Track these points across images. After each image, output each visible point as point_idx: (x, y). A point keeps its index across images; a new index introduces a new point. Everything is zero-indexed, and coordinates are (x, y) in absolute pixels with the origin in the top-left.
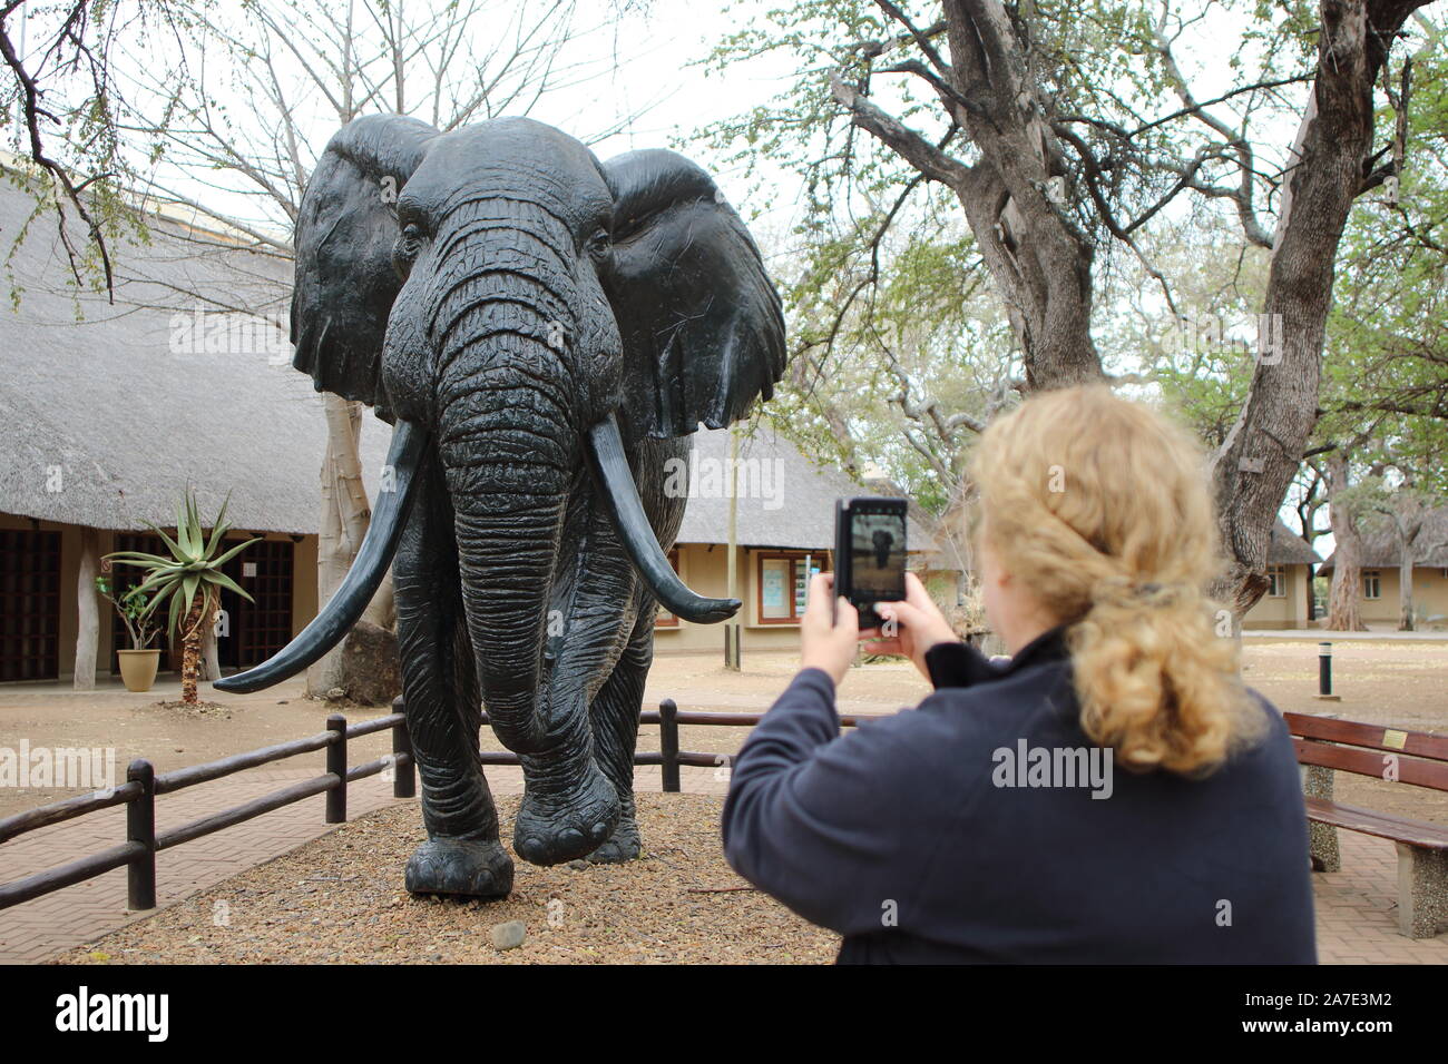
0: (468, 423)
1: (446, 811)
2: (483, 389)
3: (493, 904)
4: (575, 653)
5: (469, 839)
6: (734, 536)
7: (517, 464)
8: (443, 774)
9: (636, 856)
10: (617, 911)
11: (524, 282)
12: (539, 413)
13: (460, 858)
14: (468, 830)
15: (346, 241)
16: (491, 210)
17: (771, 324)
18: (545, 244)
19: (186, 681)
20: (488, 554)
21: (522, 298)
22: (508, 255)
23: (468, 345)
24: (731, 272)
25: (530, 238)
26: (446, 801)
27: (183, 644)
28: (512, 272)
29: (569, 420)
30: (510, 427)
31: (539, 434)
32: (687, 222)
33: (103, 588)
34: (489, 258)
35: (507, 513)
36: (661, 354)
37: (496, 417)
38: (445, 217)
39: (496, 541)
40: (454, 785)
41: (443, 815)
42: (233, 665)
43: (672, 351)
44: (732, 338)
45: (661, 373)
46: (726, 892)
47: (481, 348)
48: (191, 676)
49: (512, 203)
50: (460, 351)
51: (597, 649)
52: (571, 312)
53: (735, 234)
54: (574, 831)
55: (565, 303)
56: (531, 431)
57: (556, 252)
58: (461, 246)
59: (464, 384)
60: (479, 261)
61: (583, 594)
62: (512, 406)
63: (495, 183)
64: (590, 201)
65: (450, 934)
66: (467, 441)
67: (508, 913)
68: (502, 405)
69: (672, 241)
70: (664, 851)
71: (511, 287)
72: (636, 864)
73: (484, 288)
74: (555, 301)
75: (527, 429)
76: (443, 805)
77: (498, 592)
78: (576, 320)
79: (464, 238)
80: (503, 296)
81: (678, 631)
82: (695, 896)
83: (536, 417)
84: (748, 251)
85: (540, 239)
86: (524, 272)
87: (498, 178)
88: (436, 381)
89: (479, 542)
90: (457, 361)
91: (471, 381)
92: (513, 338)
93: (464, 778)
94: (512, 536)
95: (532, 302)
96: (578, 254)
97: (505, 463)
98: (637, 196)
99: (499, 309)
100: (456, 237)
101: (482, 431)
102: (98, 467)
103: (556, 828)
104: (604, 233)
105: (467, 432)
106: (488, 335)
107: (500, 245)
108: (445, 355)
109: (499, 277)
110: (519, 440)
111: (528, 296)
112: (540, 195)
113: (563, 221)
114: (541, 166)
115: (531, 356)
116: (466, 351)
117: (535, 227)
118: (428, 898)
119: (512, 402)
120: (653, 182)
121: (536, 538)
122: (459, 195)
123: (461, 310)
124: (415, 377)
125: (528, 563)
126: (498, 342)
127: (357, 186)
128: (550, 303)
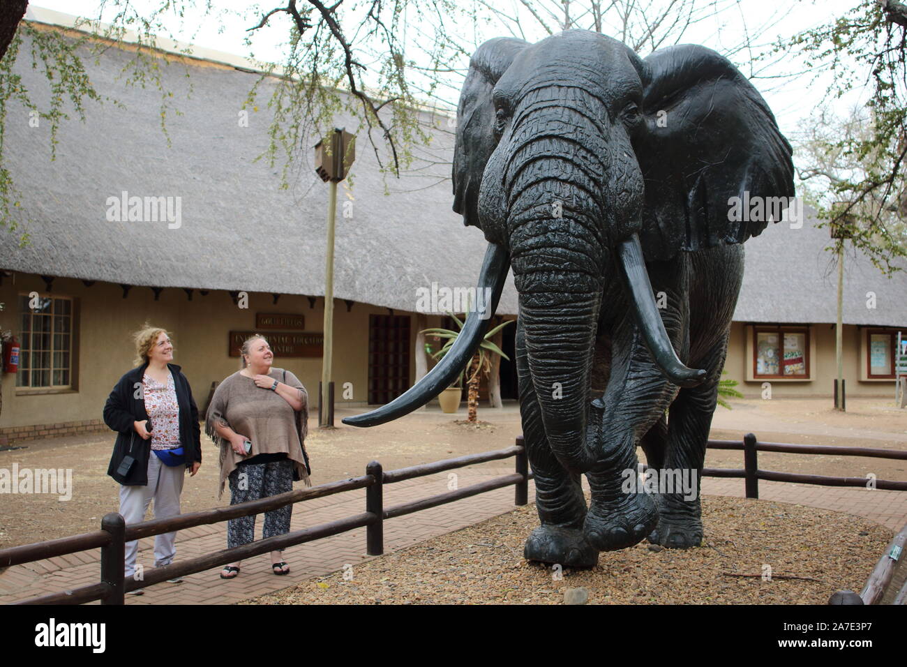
0: (524, 244)
1: (549, 507)
2: (533, 220)
3: (581, 573)
4: (627, 403)
5: (565, 527)
6: (840, 319)
7: (558, 271)
8: (547, 482)
9: (698, 545)
10: (666, 585)
11: (565, 144)
12: (573, 235)
13: (558, 540)
14: (565, 520)
15: (477, 125)
16: (546, 94)
17: (780, 166)
18: (584, 115)
19: (470, 408)
20: (541, 334)
21: (563, 155)
22: (554, 125)
23: (524, 189)
24: (746, 130)
25: (572, 113)
26: (549, 500)
27: (469, 385)
28: (557, 137)
29: (598, 239)
30: (552, 246)
31: (573, 250)
32: (710, 95)
33: (428, 350)
34: (541, 128)
35: (551, 306)
36: (689, 192)
37: (542, 238)
38: (519, 102)
39: (547, 326)
40: (554, 490)
41: (548, 510)
42: (515, 398)
43: (698, 189)
44: (746, 177)
45: (690, 204)
46: (751, 577)
47: (533, 191)
48: (473, 405)
49: (562, 89)
50: (520, 194)
51: (645, 401)
52: (601, 163)
53: (750, 102)
54: (621, 529)
55: (596, 157)
56: (566, 248)
57: (592, 121)
58: (525, 121)
59: (521, 216)
60: (534, 131)
61: (636, 362)
62: (553, 231)
63: (551, 76)
64: (621, 83)
65: (544, 591)
66: (524, 256)
67: (589, 580)
68: (546, 230)
69: (696, 110)
70: (719, 542)
71: (555, 147)
72: (697, 550)
73: (535, 150)
74: (588, 156)
75: (565, 246)
76: (547, 503)
77: (549, 361)
78: (605, 168)
79: (527, 116)
80: (549, 154)
81: (809, 383)
82: (728, 578)
83: (571, 238)
84: (762, 113)
85: (580, 113)
86: (565, 136)
87: (554, 72)
88: (507, 215)
89: (534, 326)
90: (518, 201)
91: (526, 215)
92: (554, 184)
93: (562, 485)
94: (556, 322)
95: (570, 157)
96: (612, 122)
97: (549, 271)
98: (666, 79)
99: (545, 163)
100: (523, 115)
101: (533, 249)
102: (426, 277)
103: (609, 526)
104: (634, 106)
105: (524, 250)
106: (537, 182)
107: (550, 118)
108: (511, 198)
109: (547, 141)
110: (558, 255)
111: (567, 153)
112: (583, 82)
113: (600, 99)
114: (586, 62)
115: (567, 195)
116: (523, 193)
117: (577, 105)
118: (539, 565)
119: (552, 228)
120: (679, 68)
121: (574, 324)
122: (527, 86)
123: (521, 165)
124: (495, 213)
125: (568, 341)
126: (544, 186)
127: (483, 88)
128: (585, 158)
